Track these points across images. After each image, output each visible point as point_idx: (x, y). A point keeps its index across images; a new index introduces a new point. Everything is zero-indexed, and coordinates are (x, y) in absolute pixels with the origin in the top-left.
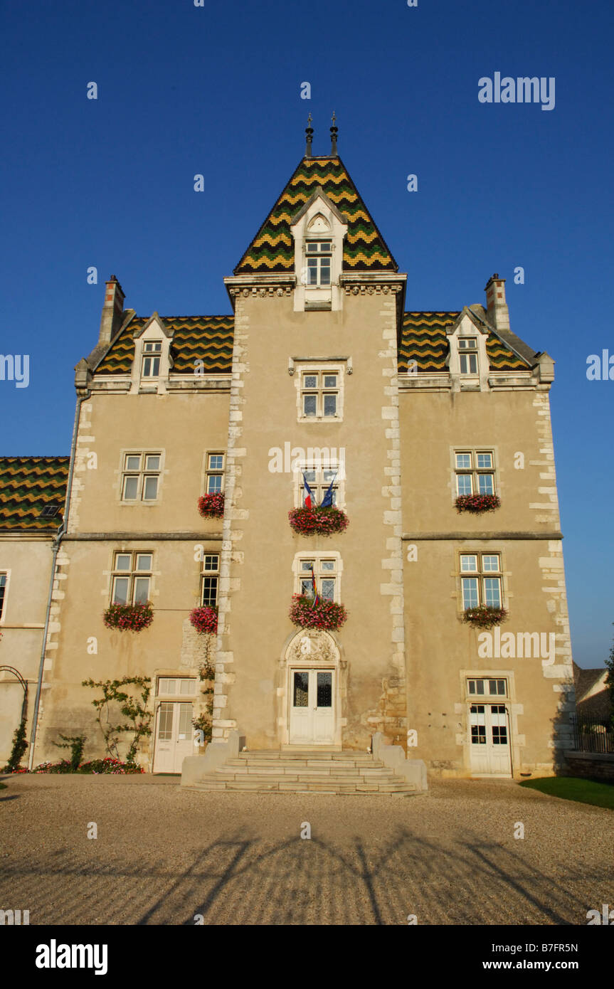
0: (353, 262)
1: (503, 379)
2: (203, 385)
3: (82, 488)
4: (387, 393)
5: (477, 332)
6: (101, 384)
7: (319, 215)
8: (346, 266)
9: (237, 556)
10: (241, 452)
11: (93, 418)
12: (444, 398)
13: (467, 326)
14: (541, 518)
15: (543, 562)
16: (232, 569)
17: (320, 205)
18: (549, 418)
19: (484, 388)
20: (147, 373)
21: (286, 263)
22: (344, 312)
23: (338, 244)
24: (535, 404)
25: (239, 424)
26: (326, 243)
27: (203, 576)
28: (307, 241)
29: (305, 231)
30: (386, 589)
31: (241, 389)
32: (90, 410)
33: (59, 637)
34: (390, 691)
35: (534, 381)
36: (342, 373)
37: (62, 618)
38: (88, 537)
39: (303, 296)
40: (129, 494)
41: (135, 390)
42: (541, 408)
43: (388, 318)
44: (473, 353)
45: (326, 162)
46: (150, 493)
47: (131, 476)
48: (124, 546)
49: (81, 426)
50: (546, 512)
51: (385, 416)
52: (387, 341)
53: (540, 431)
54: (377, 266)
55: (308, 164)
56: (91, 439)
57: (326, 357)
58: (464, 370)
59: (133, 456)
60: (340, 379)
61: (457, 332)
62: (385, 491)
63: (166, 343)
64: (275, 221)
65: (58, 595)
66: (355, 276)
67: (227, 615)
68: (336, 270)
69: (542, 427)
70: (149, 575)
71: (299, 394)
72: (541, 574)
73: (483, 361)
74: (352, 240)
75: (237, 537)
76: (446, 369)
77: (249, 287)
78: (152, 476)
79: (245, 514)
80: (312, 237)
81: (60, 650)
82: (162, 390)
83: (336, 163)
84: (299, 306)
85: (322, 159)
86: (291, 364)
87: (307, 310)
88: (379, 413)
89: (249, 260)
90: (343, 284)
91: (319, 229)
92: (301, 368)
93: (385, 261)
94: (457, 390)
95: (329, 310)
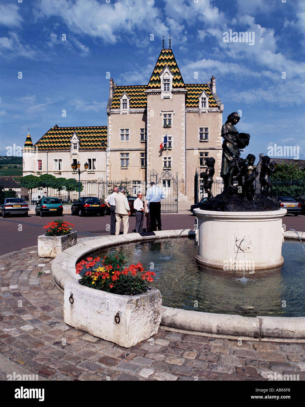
0: (175, 85)
1: (212, 110)
2: (138, 112)
3: (111, 138)
4: (182, 119)
5: (206, 97)
6: (113, 112)
7: (167, 72)
8: (173, 87)
9: (150, 157)
10: (150, 134)
11: (112, 120)
12: (197, 114)
13: (204, 95)
14: (218, 144)
15: (218, 154)
16: (149, 160)
17: (167, 70)
18: (222, 120)
19: (207, 112)
20: (124, 108)
21: (159, 86)
22: (173, 99)
23: (171, 80)
24: (219, 116)
25: (149, 127)
26: (168, 80)
27: (141, 159)
28: (164, 80)
29: (163, 77)
30: (181, 163)
31: (149, 119)
32: (111, 118)
33: (110, 173)
34: (182, 184)
35: (219, 110)
36: (172, 115)
37: (110, 169)
38: (114, 150)
39: (163, 95)
40: (122, 139)
41: (121, 113)
42: (220, 117)
43: (183, 100)
44: (205, 102)
45: (168, 51)
46: (127, 139)
47: (122, 135)
48: (122, 152)
49: (109, 123)
50: (219, 143)
51: (182, 125)
52: (183, 106)
53: (219, 123)
54: (181, 87)
55: (163, 52)
56: (112, 126)
57: (169, 111)
58: (202, 107)
59: (122, 130)
60: (172, 116)
61: (201, 97)
62: (182, 142)
63: (128, 100)
64: (156, 72)
65: (108, 164)
66: (175, 90)
67: (149, 170)
68: (171, 88)
69: (220, 122)
70: (129, 159)
71: (163, 119)
72: (217, 157)
73: (207, 104)
74: (175, 79)
75: (150, 153)
76: (198, 106)
77: (150, 93)
78: (127, 135)
79: (152, 148)
80: (165, 79)
81: (110, 176)
82: (128, 113)
83: (171, 51)
84: (162, 98)
85: (167, 50)
86: (161, 112)
87: (164, 99)
88: (181, 124)
89: (150, 85)
90: (172, 92)
91: (166, 76)
92: (163, 113)
93: (183, 85)
94: (200, 112)
95: (169, 98)
